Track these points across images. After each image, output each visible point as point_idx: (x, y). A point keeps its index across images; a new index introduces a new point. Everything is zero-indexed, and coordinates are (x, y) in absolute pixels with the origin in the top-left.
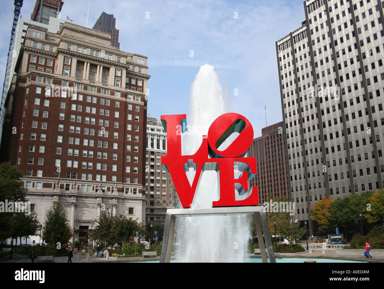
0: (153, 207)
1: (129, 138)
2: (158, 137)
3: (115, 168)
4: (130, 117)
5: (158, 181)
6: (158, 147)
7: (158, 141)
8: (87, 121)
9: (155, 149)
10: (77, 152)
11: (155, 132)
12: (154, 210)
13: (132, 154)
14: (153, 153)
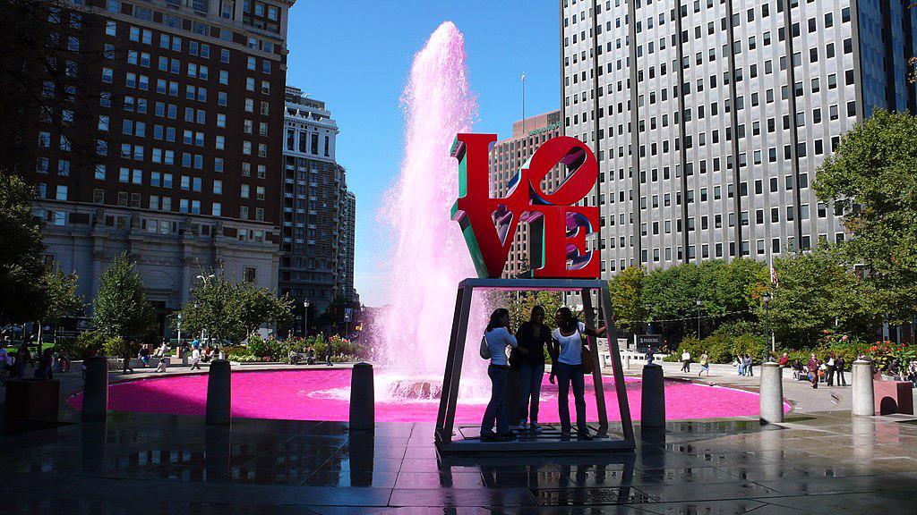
0: (288, 268)
1: (247, 127)
2: (302, 127)
3: (218, 187)
4: (250, 84)
5: (301, 218)
6: (303, 149)
7: (303, 136)
8: (162, 90)
9: (296, 152)
10: (139, 151)
11: (298, 117)
12: (291, 275)
13: (254, 159)
14: (291, 160)
